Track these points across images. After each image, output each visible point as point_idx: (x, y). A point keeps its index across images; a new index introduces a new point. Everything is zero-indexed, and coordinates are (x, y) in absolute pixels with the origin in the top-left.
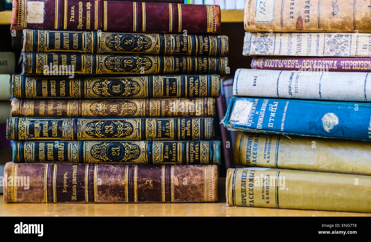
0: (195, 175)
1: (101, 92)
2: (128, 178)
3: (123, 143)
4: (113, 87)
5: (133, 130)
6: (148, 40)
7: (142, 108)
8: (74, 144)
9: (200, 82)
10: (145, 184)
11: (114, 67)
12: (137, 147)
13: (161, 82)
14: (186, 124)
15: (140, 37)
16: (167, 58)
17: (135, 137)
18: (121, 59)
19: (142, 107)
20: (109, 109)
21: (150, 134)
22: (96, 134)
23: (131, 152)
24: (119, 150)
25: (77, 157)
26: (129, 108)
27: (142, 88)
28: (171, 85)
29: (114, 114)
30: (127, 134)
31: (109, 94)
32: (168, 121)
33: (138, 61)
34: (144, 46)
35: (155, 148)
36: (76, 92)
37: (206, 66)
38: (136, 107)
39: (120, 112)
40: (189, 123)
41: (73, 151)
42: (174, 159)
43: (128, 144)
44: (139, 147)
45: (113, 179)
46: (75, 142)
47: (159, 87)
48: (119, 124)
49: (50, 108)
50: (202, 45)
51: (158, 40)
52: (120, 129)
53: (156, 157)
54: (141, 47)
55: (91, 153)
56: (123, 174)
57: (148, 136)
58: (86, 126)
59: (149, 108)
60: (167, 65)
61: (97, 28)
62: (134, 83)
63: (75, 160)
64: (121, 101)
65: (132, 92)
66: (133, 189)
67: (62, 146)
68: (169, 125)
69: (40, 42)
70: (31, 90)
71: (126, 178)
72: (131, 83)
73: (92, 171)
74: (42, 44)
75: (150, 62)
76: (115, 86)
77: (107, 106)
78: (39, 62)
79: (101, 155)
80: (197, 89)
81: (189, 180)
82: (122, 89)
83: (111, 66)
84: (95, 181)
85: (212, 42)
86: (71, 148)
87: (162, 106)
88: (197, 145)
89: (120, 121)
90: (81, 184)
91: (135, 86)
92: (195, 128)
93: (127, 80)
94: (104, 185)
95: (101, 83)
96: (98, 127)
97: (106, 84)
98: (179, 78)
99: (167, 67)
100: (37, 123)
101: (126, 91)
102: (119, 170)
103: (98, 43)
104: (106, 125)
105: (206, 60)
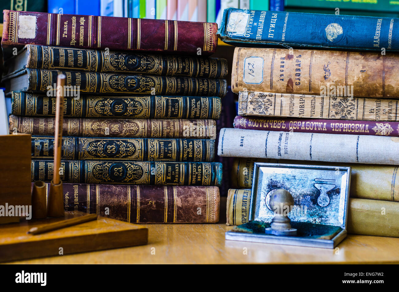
0: (198, 196)
1: (103, 112)
2: (131, 199)
3: (125, 163)
4: (116, 107)
5: (135, 151)
6: (152, 60)
8: (76, 164)
9: (202, 104)
10: (148, 204)
11: (118, 86)
12: (139, 167)
13: (164, 102)
14: (188, 145)
15: (143, 57)
16: (169, 78)
17: (137, 158)
18: (125, 78)
19: (143, 128)
20: (110, 128)
21: (153, 155)
22: (98, 154)
23: (134, 172)
24: (121, 170)
25: (78, 176)
26: (131, 128)
27: (145, 108)
28: (173, 106)
29: (115, 133)
30: (129, 154)
31: (111, 114)
32: (170, 142)
33: (141, 81)
34: (147, 66)
35: (158, 168)
36: (77, 111)
37: (207, 88)
38: (138, 127)
39: (121, 132)
40: (191, 144)
41: (74, 171)
42: (176, 180)
43: (130, 165)
44: (141, 168)
45: (116, 200)
46: (76, 162)
47: (161, 108)
48: (122, 144)
49: (50, 126)
51: (161, 61)
52: (122, 149)
53: (158, 178)
54: (144, 67)
55: (93, 173)
56: (126, 195)
57: (150, 156)
58: (89, 146)
59: (151, 128)
60: (169, 86)
62: (137, 103)
63: (76, 180)
64: (122, 121)
65: (135, 112)
66: (136, 210)
67: (63, 165)
68: (171, 146)
69: (45, 58)
70: (32, 107)
71: (129, 198)
72: (133, 103)
73: (94, 191)
74: (47, 61)
75: (153, 83)
76: (117, 106)
77: (109, 125)
78: (44, 79)
79: (104, 175)
80: (199, 111)
81: (192, 201)
82: (124, 108)
83: (115, 85)
84: (97, 201)
85: (213, 64)
86: (73, 168)
87: (164, 127)
88: (200, 167)
89: (122, 141)
90: (83, 204)
91: (138, 106)
92: (197, 150)
93: (130, 100)
94: (107, 206)
95: (103, 102)
96: (100, 147)
97: (108, 103)
98: (181, 100)
99: (169, 88)
100: (37, 141)
101: (128, 110)
102: (121, 190)
103: (103, 61)
104: (108, 144)
105: (206, 82)
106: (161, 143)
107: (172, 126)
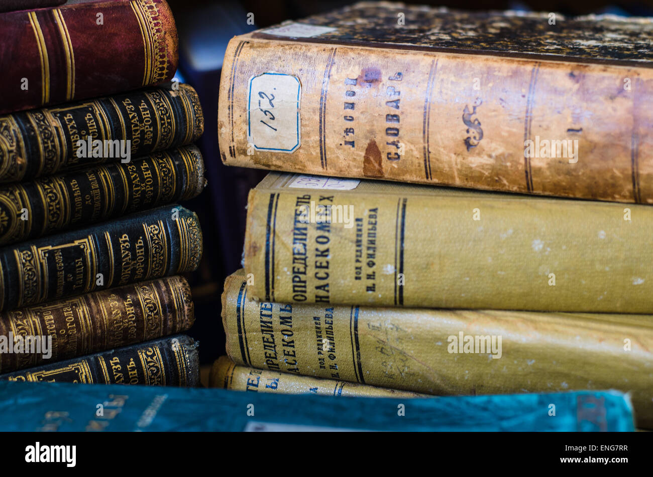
9: (150, 244)
13: (41, 264)
14: (124, 371)
16: (47, 187)
28: (70, 269)
37: (152, 189)
40: (133, 369)
47: (35, 281)
50: (137, 130)
51: (18, 142)
60: (50, 211)
80: (142, 266)
85: (162, 114)
87: (49, 332)
98: (88, 244)
99: (51, 217)
105: (147, 169)
107: (72, 323)
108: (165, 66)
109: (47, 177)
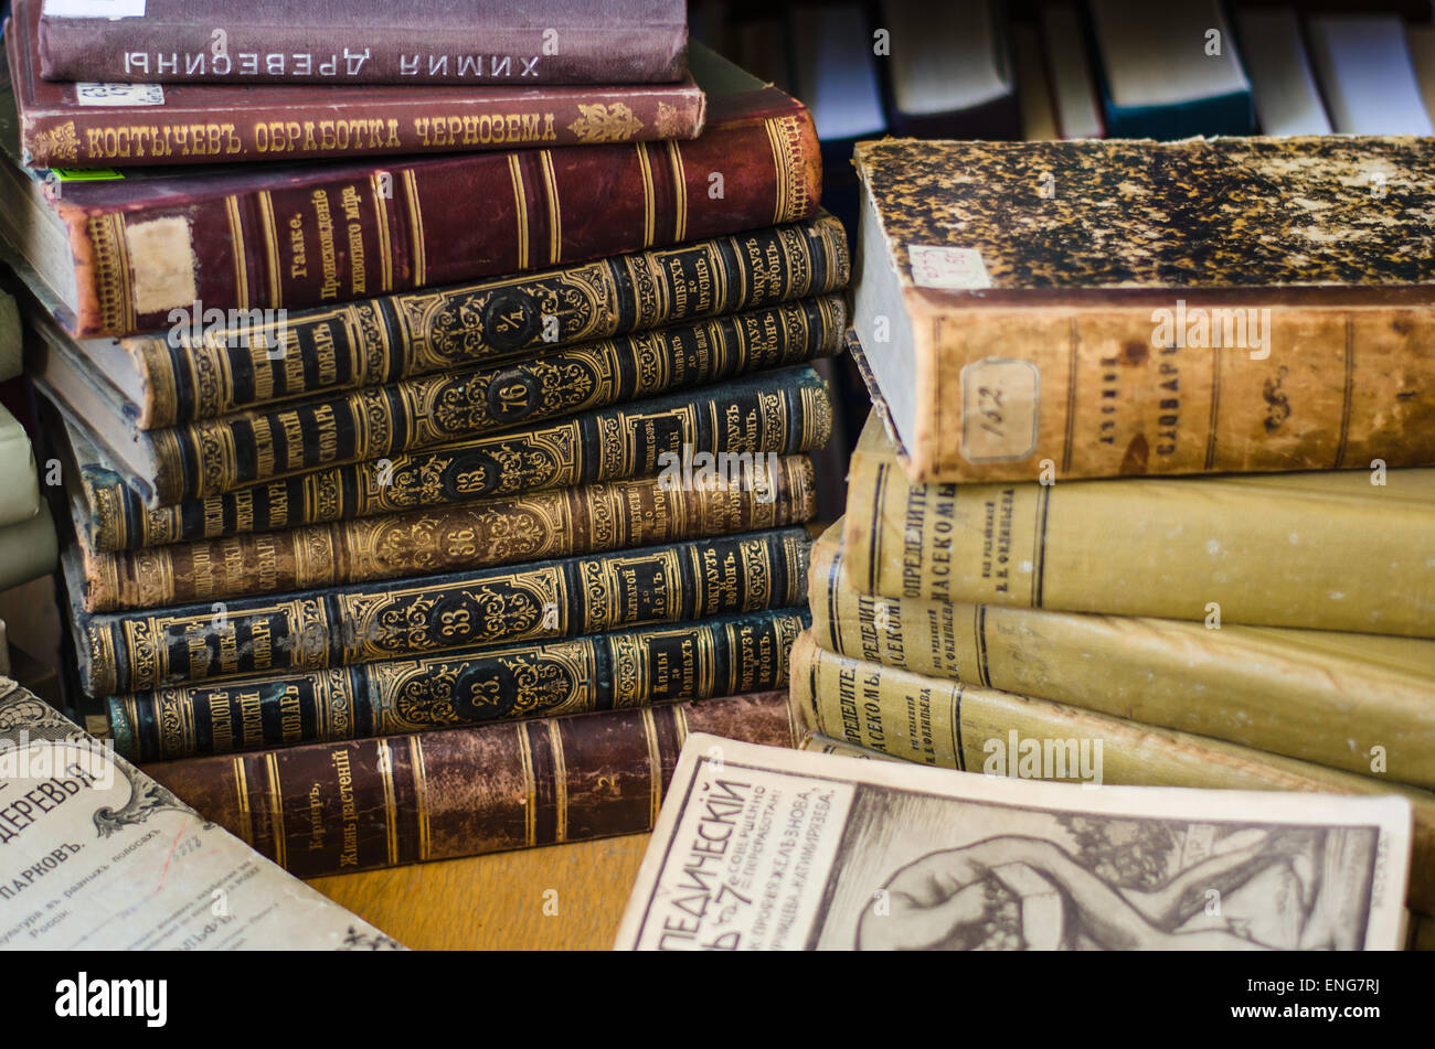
1: (418, 500)
2: (536, 778)
3: (508, 660)
4: (461, 478)
5: (538, 615)
6: (578, 300)
7: (563, 530)
8: (336, 686)
9: (765, 419)
10: (595, 789)
11: (466, 422)
12: (558, 670)
13: (628, 436)
14: (720, 567)
15: (546, 295)
16: (642, 345)
18: (489, 385)
19: (561, 527)
20: (444, 546)
21: (600, 617)
22: (413, 644)
23: (540, 688)
24: (495, 687)
26: (519, 536)
27: (563, 466)
29: (464, 560)
30: (517, 628)
31: (445, 500)
32: (659, 566)
33: (545, 383)
34: (564, 328)
35: (621, 665)
36: (325, 511)
37: (776, 348)
38: (542, 527)
39: (485, 553)
40: (731, 565)
41: (334, 712)
42: (685, 690)
43: (526, 665)
44: (565, 672)
45: (485, 790)
46: (336, 677)
47: (620, 455)
48: (491, 599)
49: (234, 572)
50: (761, 280)
51: (610, 294)
52: (493, 616)
53: (625, 694)
54: (554, 330)
55: (400, 708)
56: (516, 766)
57: (592, 623)
58: (375, 623)
59: (587, 526)
60: (644, 374)
61: (390, 284)
62: (533, 456)
64: (484, 511)
65: (528, 482)
66: (554, 810)
67: (292, 696)
68: (663, 583)
69: (203, 389)
70: (164, 527)
71: (529, 778)
72: (521, 456)
73: (404, 766)
74: (211, 395)
75: (587, 379)
76: (465, 475)
77: (438, 536)
78: (207, 464)
79: (436, 711)
80: (754, 444)
82: (491, 478)
83: (455, 422)
84: (421, 801)
85: (794, 259)
86: (327, 703)
87: (632, 513)
88: (765, 640)
89: (491, 587)
91: (539, 464)
92: (754, 581)
93: (507, 449)
94: (455, 812)
95: (415, 471)
96: (416, 623)
97: (432, 474)
98: (687, 414)
99: (644, 381)
100: (193, 633)
101: (505, 482)
102: (498, 750)
103: (407, 347)
104: (443, 609)
105: (771, 325)
106: (627, 574)
107: (661, 505)
108: (804, 201)
109: (644, 332)
